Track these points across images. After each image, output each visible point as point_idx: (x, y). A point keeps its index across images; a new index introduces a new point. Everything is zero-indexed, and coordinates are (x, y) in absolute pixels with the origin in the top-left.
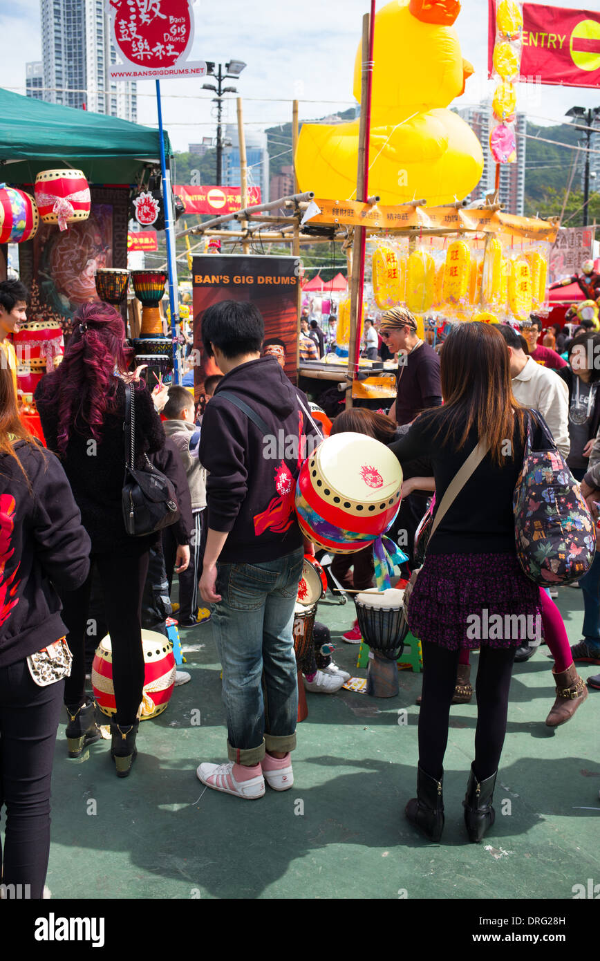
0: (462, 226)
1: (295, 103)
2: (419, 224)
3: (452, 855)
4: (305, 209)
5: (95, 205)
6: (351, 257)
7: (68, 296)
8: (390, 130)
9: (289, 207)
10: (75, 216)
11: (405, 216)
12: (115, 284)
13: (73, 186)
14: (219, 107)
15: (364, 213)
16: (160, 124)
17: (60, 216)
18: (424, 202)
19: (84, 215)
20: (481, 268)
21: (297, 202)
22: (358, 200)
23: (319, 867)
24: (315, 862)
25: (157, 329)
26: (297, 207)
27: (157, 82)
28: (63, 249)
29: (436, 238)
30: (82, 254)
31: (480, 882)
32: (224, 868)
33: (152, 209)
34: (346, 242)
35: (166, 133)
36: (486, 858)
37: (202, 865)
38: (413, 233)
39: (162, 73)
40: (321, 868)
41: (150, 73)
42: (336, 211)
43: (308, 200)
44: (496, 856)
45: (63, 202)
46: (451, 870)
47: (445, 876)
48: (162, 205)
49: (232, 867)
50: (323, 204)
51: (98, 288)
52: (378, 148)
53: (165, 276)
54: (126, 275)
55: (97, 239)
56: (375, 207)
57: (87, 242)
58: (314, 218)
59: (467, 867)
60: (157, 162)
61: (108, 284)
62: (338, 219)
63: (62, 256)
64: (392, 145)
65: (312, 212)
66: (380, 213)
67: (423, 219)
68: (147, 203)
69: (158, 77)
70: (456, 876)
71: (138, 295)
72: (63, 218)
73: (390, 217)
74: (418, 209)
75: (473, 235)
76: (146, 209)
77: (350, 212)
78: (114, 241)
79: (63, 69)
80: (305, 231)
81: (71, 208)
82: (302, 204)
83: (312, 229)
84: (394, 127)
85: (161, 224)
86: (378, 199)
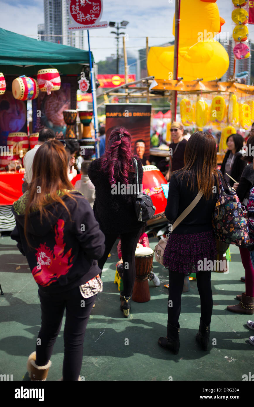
0: (219, 89)
1: (147, 38)
2: (201, 89)
3: (210, 360)
4: (150, 84)
5: (62, 84)
6: (171, 103)
7: (52, 122)
8: (188, 49)
9: (144, 83)
10: (54, 88)
11: (194, 86)
12: (71, 117)
13: (53, 76)
14: (118, 41)
15: (176, 85)
16: (89, 49)
17: (47, 89)
18: (202, 79)
19: (58, 88)
20: (228, 108)
21: (147, 80)
22: (174, 79)
23: (152, 363)
24: (151, 361)
25: (89, 136)
26: (148, 83)
27: (88, 31)
28: (50, 102)
29: (208, 95)
30: (58, 104)
31: (222, 372)
32: (113, 363)
33: (86, 85)
34: (169, 98)
35: (91, 52)
36: (225, 362)
37: (103, 361)
38: (198, 93)
39: (90, 27)
40: (153, 364)
41: (85, 27)
42: (164, 84)
43: (152, 79)
44: (229, 361)
45: (49, 83)
46: (209, 366)
47: (207, 369)
48: (90, 83)
49: (116, 362)
50: (158, 81)
51: (64, 119)
52: (183, 56)
53: (92, 114)
54: (76, 113)
55: (64, 98)
56: (181, 82)
57: (60, 99)
58: (155, 87)
59: (217, 365)
60: (88, 65)
61: (69, 117)
62: (165, 87)
63: (49, 105)
64: (189, 55)
65: (154, 85)
66: (183, 84)
67: (202, 87)
68: (84, 82)
69: (88, 29)
70: (211, 369)
71: (82, 121)
72: (49, 89)
73: (188, 86)
74: (200, 83)
75: (224, 93)
76: (84, 85)
77: (170, 84)
78: (71, 98)
79: (53, 27)
80: (152, 93)
81: (52, 85)
82: (150, 81)
83: (154, 92)
84: (190, 48)
85: (90, 91)
86: (182, 78)
